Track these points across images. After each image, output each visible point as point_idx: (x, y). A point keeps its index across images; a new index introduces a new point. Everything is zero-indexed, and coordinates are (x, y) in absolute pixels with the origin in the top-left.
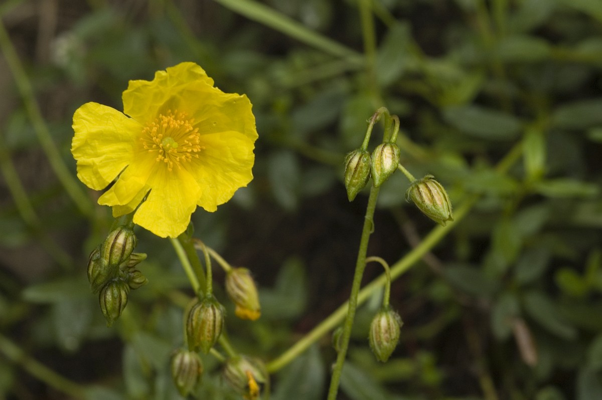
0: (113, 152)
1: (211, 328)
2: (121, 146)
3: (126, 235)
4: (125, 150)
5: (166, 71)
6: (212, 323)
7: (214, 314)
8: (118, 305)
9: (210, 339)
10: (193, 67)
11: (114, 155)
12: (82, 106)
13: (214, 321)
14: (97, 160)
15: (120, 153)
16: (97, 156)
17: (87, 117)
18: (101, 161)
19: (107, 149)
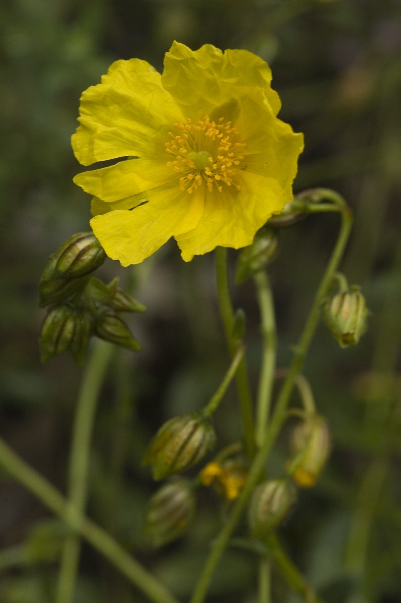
0: (129, 130)
1: (177, 449)
2: (144, 130)
3: (92, 244)
4: (143, 137)
5: (223, 53)
6: (181, 443)
7: (192, 434)
8: (56, 335)
9: (170, 462)
10: (262, 67)
11: (126, 135)
12: (132, 59)
13: (186, 442)
14: (101, 128)
15: (135, 137)
16: (107, 124)
17: (128, 76)
18: (105, 132)
19: (122, 123)
